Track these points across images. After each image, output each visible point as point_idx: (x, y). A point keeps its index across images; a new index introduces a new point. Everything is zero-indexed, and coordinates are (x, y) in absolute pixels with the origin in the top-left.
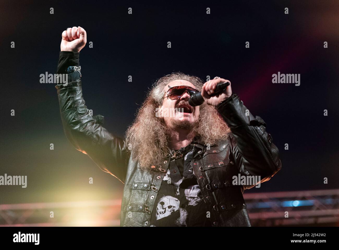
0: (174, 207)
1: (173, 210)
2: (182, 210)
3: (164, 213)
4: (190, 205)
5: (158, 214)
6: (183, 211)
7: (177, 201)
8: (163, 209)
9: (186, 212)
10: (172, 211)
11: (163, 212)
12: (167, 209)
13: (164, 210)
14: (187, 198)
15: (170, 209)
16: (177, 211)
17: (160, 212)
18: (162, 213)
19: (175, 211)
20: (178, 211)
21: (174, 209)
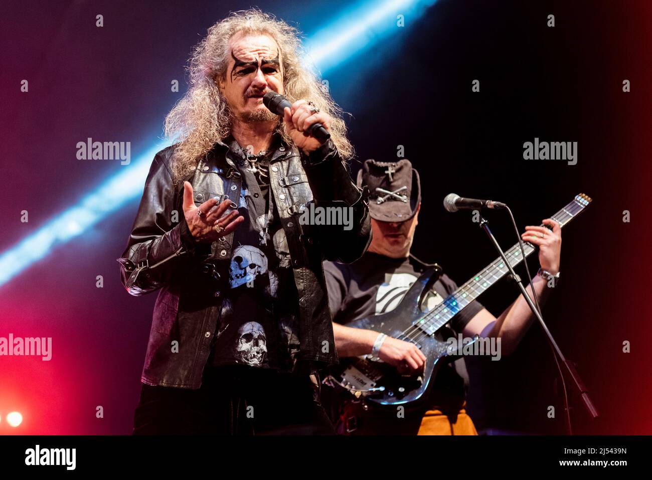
0: (259, 267)
1: (258, 272)
2: (272, 275)
3: (243, 277)
4: (281, 267)
5: (232, 279)
6: (274, 276)
7: (263, 256)
8: (241, 269)
9: (277, 279)
10: (257, 274)
11: (243, 275)
12: (248, 269)
13: (243, 272)
14: (277, 253)
15: (253, 271)
16: (264, 274)
17: (236, 275)
18: (240, 277)
19: (261, 274)
20: (266, 275)
21: (259, 270)
